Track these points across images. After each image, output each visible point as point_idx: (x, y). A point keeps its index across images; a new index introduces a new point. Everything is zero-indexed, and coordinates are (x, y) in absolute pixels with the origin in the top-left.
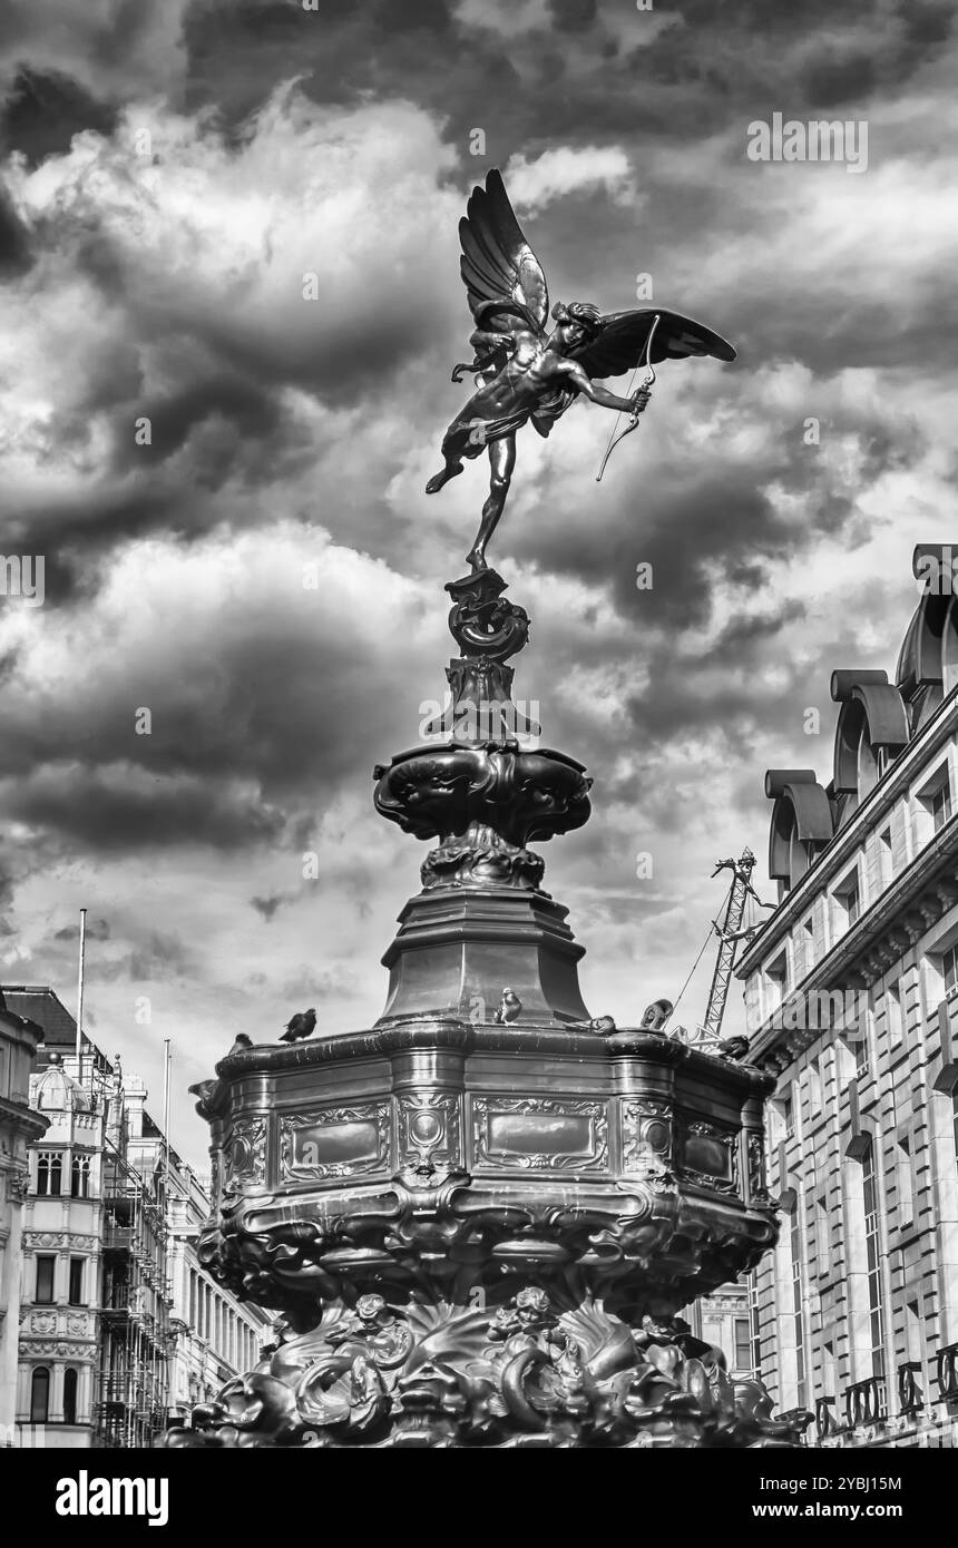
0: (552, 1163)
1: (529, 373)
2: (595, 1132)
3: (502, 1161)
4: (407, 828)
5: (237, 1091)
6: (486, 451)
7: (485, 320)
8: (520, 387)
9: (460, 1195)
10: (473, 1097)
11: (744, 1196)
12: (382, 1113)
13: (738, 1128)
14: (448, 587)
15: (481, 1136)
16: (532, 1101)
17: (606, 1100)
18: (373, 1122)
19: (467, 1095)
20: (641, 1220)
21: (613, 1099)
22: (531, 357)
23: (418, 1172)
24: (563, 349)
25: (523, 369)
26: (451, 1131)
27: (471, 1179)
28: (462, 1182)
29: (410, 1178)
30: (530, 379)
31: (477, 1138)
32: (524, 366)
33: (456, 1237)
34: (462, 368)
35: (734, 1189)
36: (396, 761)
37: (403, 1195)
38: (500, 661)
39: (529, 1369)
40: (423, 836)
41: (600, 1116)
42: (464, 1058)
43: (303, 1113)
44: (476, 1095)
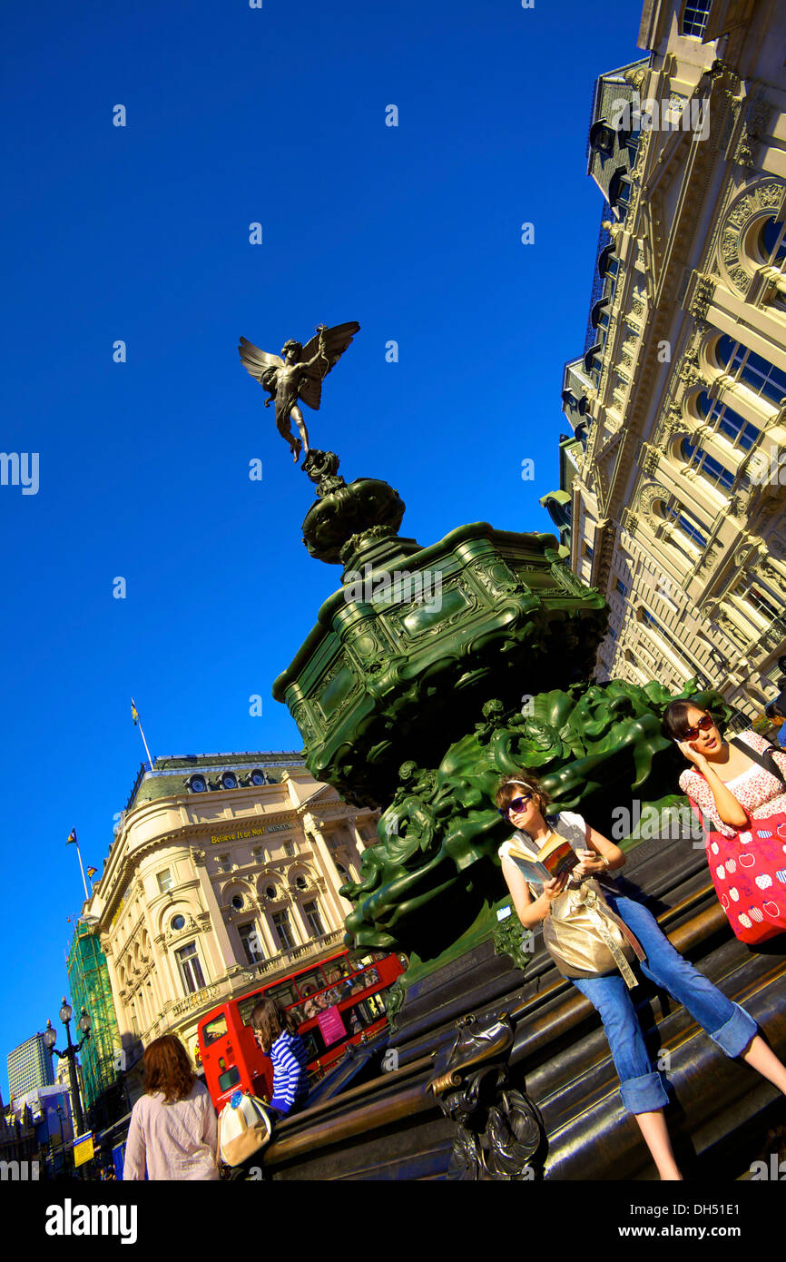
0: (451, 623)
2: (466, 593)
3: (421, 638)
9: (401, 670)
11: (576, 593)
13: (550, 565)
15: (402, 633)
17: (460, 574)
19: (381, 617)
20: (520, 621)
21: (464, 571)
22: (284, 371)
23: (372, 672)
25: (282, 379)
26: (381, 640)
27: (408, 657)
29: (371, 677)
30: (286, 380)
31: (400, 635)
32: (282, 377)
33: (418, 695)
35: (568, 592)
37: (371, 690)
39: (509, 746)
41: (462, 584)
44: (387, 612)
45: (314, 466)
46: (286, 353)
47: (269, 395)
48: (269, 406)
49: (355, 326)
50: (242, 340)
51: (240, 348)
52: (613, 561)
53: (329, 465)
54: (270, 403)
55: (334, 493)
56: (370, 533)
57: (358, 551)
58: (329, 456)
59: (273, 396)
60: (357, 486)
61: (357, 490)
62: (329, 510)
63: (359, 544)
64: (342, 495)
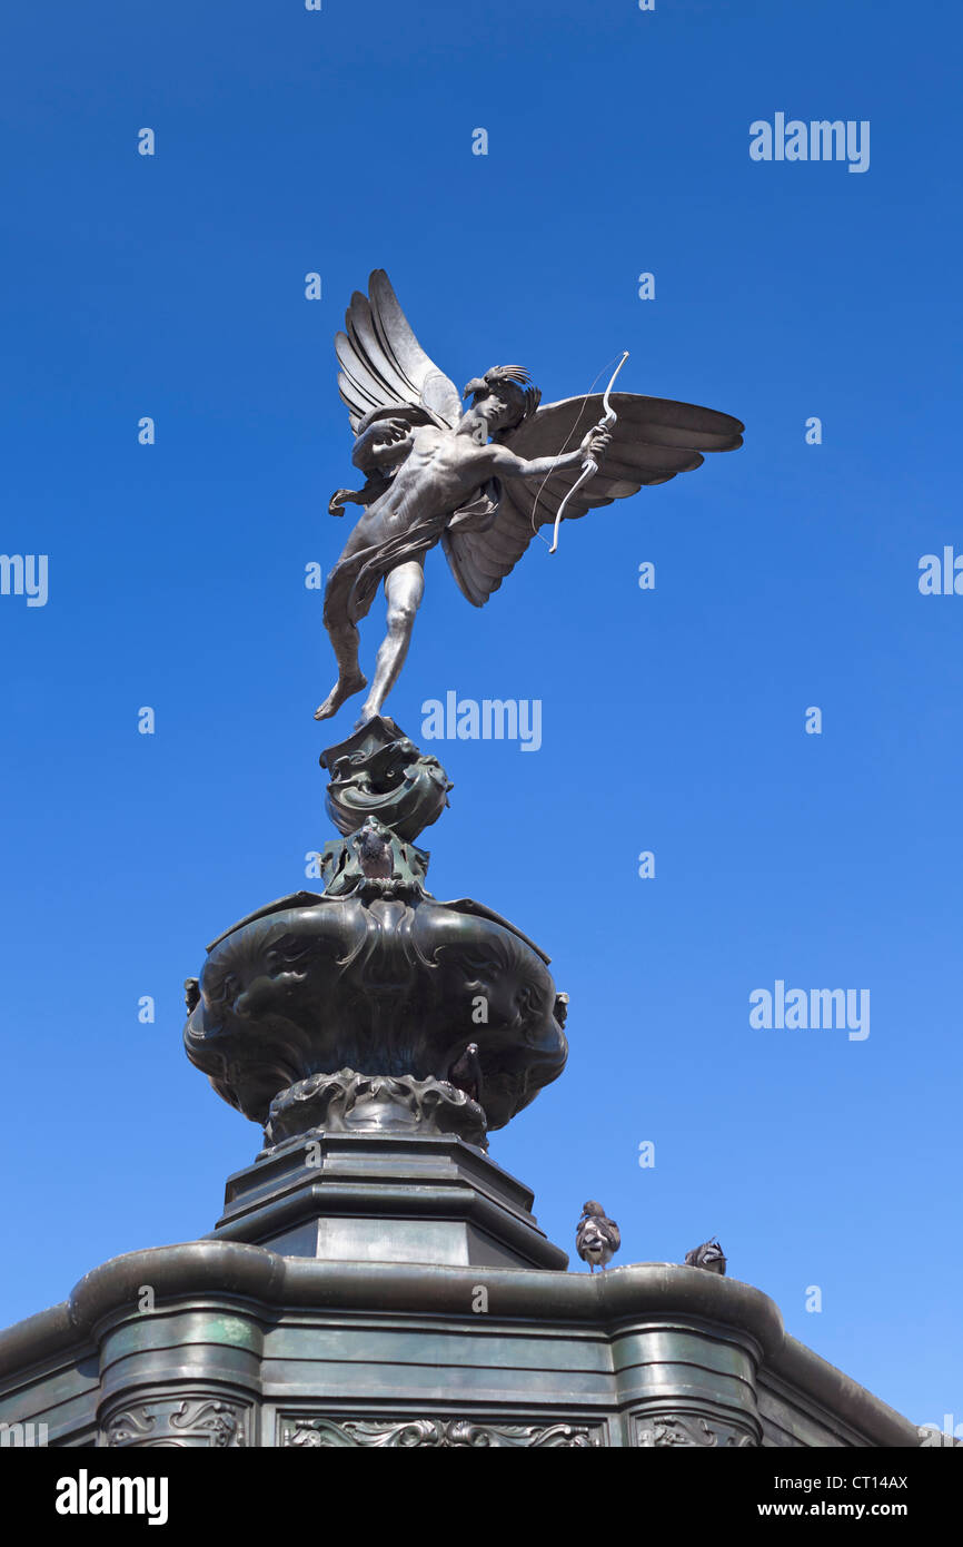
1: (435, 464)
22: (442, 444)
25: (425, 460)
30: (435, 470)
32: (427, 455)
42: (263, 1324)
45: (362, 776)
46: (480, 395)
47: (358, 480)
48: (338, 512)
49: (728, 433)
50: (377, 278)
51: (357, 299)
53: (408, 801)
54: (348, 505)
55: (366, 904)
56: (404, 1090)
57: (335, 1128)
58: (420, 773)
59: (369, 495)
60: (454, 920)
61: (448, 931)
62: (327, 941)
63: (352, 1103)
64: (387, 924)
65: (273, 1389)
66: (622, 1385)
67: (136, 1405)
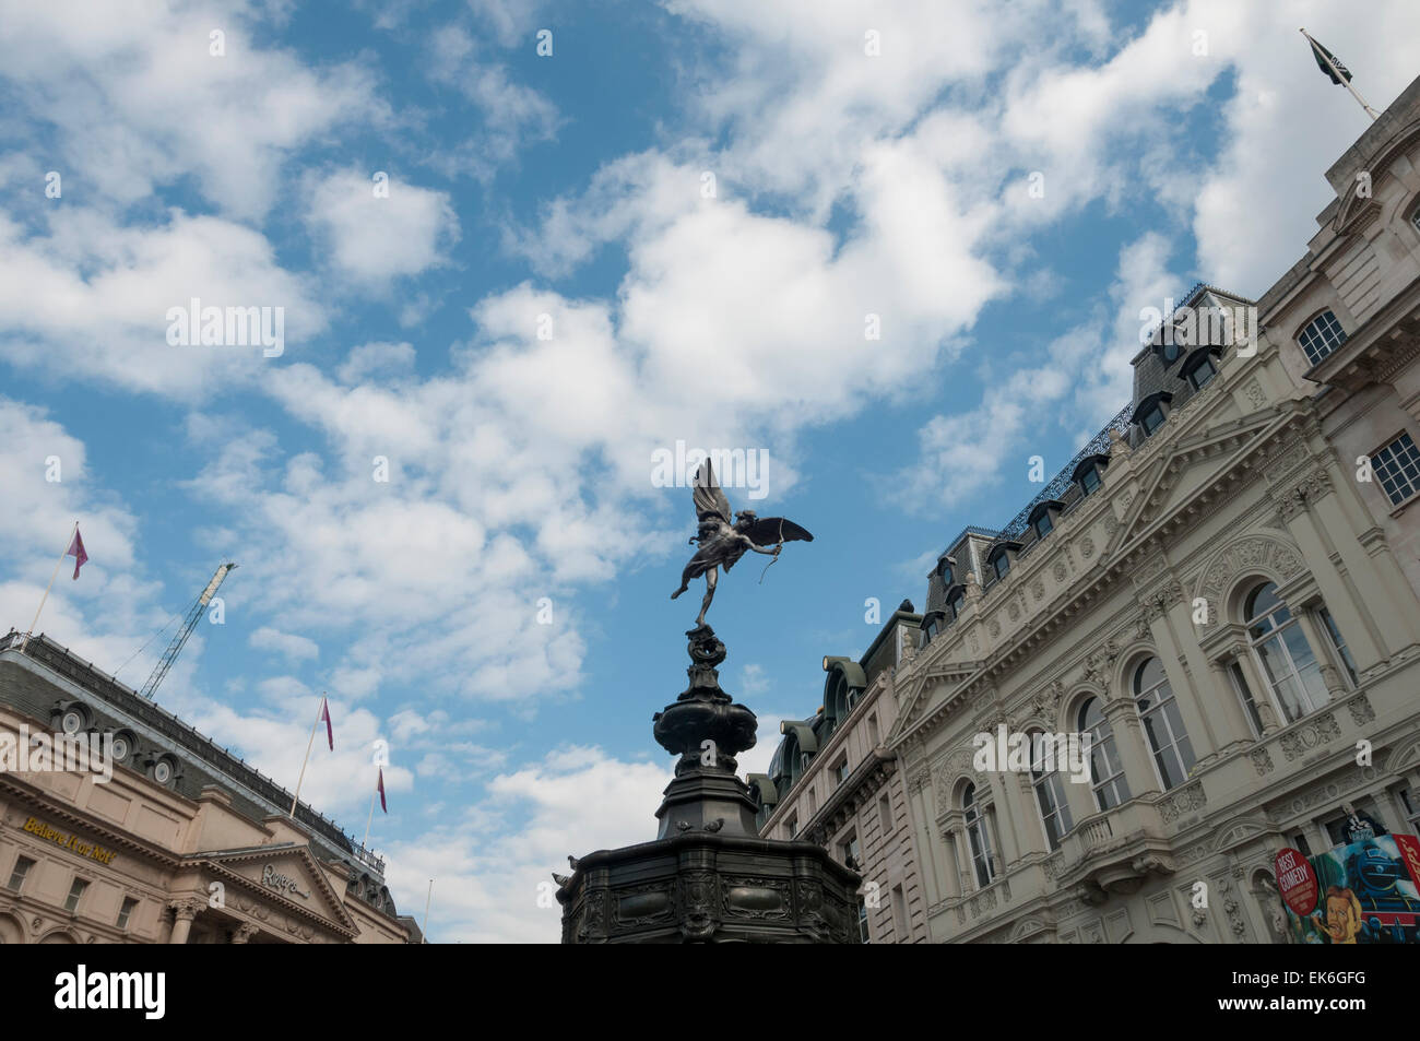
1: (725, 540)
2: (784, 898)
3: (737, 914)
4: (666, 749)
5: (588, 877)
6: (704, 574)
7: (703, 517)
8: (721, 546)
9: (717, 933)
10: (722, 876)
12: (671, 885)
14: (687, 633)
15: (726, 899)
16: (752, 880)
17: (789, 880)
18: (666, 891)
19: (718, 875)
22: (728, 531)
23: (694, 919)
24: (740, 530)
25: (723, 538)
27: (722, 924)
28: (718, 925)
29: (690, 924)
30: (725, 542)
31: (724, 900)
34: (693, 538)
36: (666, 709)
37: (685, 932)
38: (713, 666)
40: (674, 753)
41: (786, 889)
42: (716, 853)
43: (624, 889)
44: (723, 874)
52: (865, 809)
60: (737, 711)
61: (734, 713)
64: (720, 711)
65: (720, 869)
66: (794, 872)
67: (691, 873)
